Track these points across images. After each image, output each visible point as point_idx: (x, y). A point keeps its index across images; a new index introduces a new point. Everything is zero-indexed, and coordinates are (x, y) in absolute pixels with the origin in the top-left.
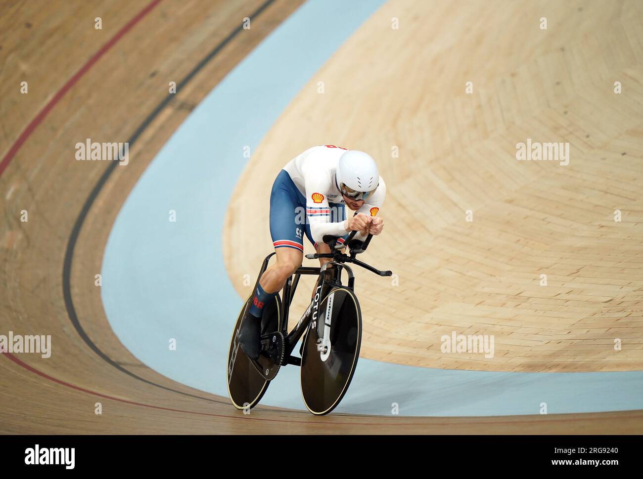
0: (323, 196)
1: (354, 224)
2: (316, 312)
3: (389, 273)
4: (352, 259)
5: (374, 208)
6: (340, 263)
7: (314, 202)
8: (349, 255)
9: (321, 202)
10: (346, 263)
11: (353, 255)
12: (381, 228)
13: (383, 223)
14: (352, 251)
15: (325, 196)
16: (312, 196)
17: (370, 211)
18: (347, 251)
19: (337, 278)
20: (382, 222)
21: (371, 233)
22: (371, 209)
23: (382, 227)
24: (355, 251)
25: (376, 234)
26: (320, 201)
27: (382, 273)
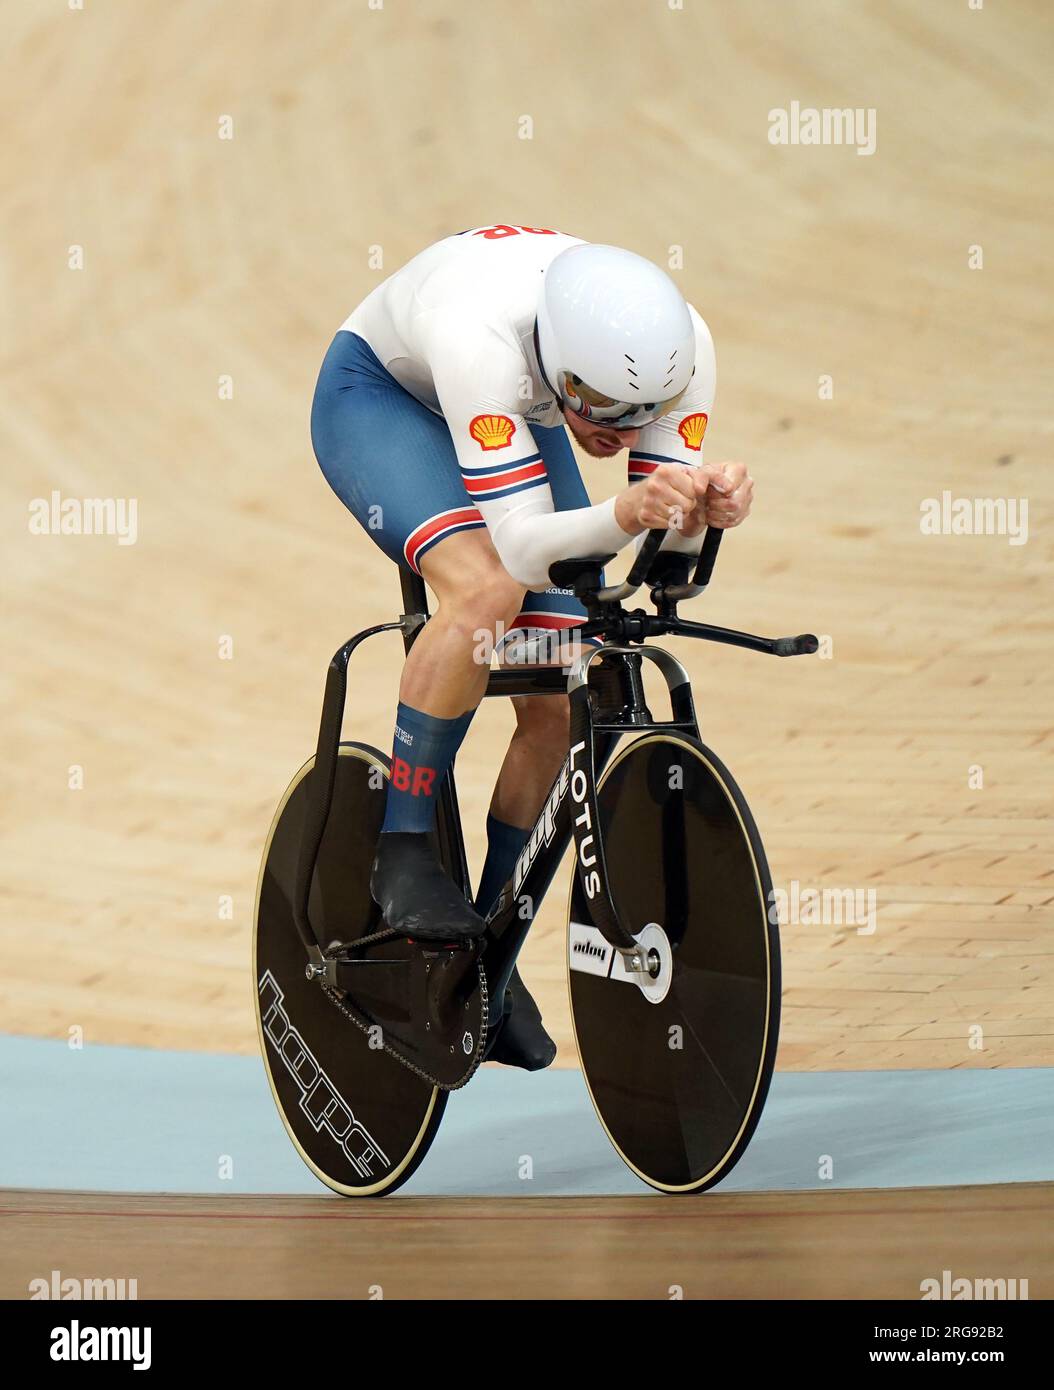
0: (508, 420)
1: (650, 506)
2: (589, 840)
3: (806, 644)
4: (666, 622)
5: (687, 419)
6: (627, 645)
7: (485, 448)
8: (652, 610)
9: (509, 444)
10: (649, 641)
11: (666, 605)
12: (748, 498)
13: (750, 478)
14: (658, 593)
15: (516, 419)
16: (472, 429)
17: (680, 432)
18: (641, 600)
19: (630, 703)
20: (744, 474)
21: (717, 525)
22: (682, 425)
23: (749, 491)
24: (671, 592)
25: (731, 522)
26: (505, 441)
27: (781, 648)
